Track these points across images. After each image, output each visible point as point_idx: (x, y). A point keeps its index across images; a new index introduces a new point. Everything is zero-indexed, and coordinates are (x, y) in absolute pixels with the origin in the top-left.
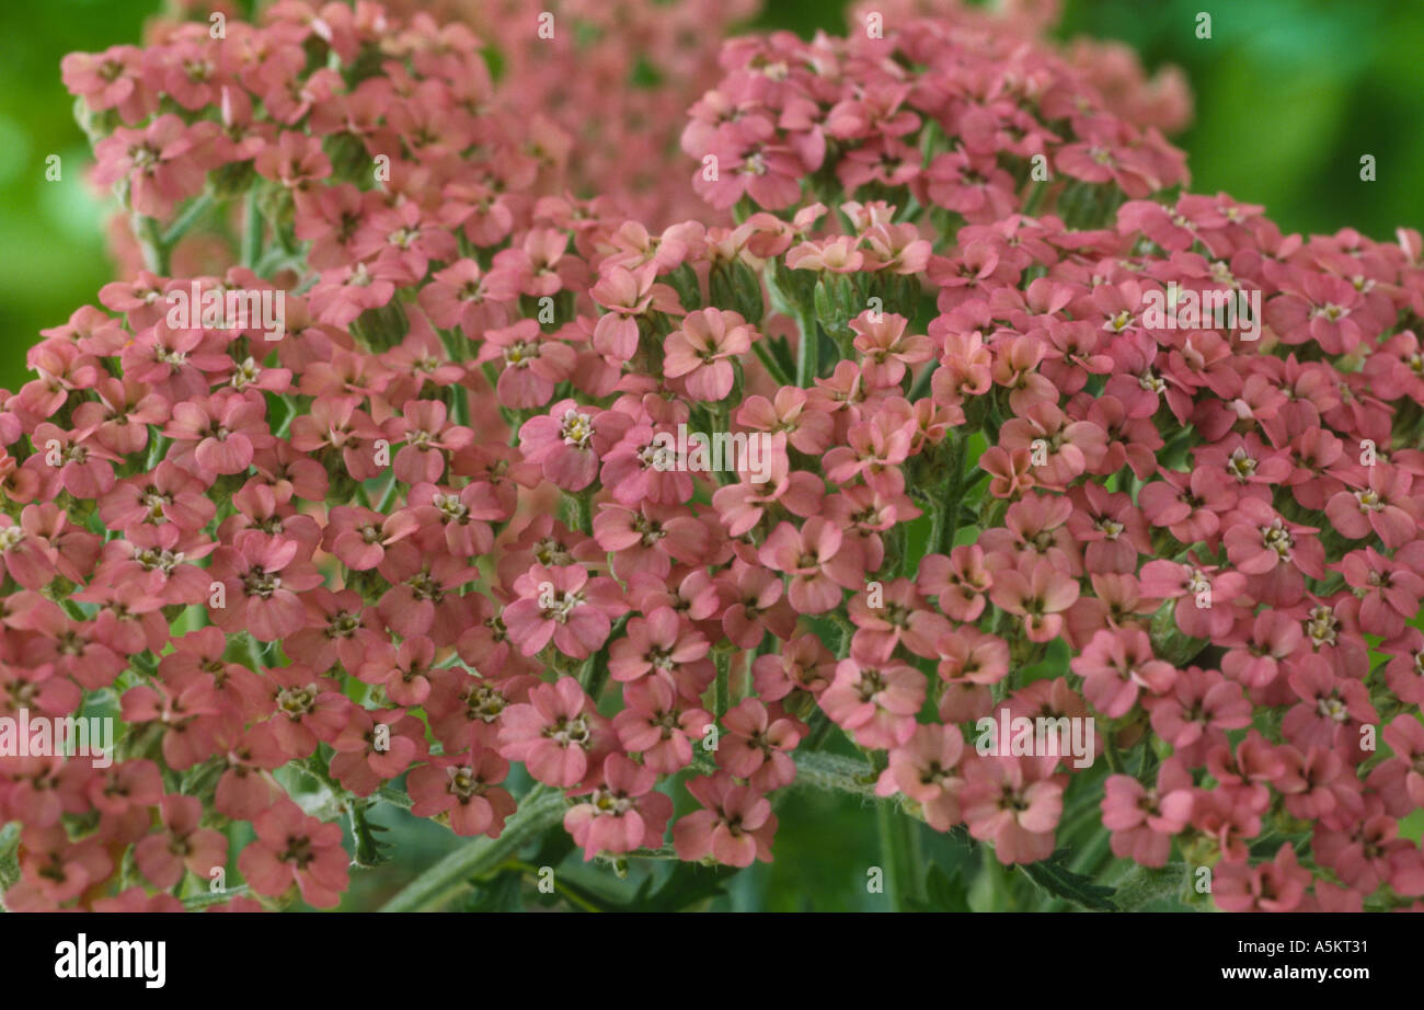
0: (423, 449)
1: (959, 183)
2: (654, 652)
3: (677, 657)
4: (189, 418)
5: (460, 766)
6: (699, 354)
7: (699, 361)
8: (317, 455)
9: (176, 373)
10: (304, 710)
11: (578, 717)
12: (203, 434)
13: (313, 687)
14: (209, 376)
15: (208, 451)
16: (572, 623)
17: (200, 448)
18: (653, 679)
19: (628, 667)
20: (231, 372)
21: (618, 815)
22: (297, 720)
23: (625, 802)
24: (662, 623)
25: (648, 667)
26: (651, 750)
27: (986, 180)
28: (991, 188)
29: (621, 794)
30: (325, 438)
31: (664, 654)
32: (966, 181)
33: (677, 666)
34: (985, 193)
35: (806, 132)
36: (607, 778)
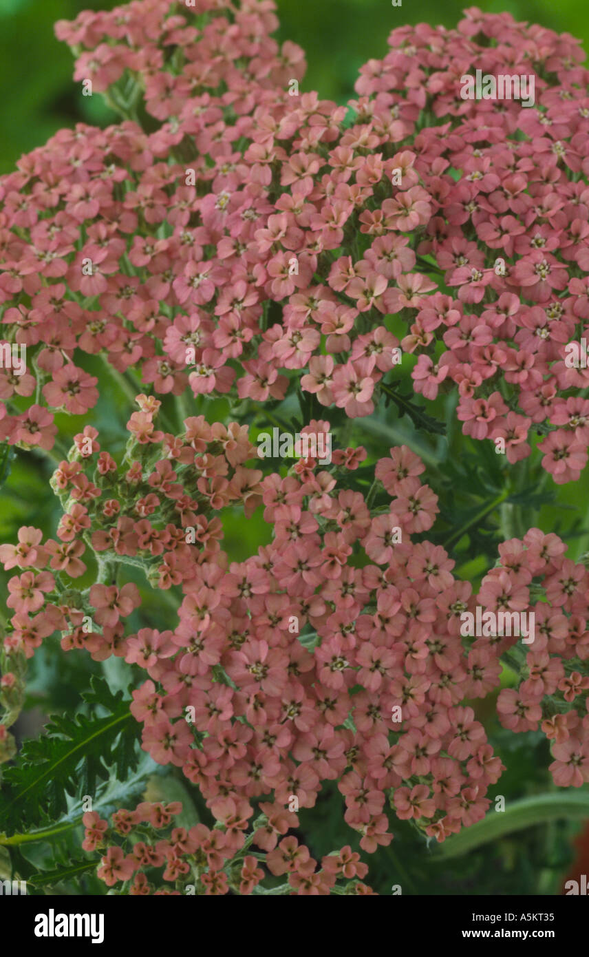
0: (182, 210)
1: (493, 112)
2: (235, 301)
3: (245, 304)
4: (78, 191)
5: (164, 361)
6: (297, 175)
7: (296, 178)
8: (132, 211)
9: (74, 171)
10: (99, 331)
11: (196, 331)
12: (81, 199)
13: (104, 321)
14: (90, 173)
15: (80, 208)
16: (200, 289)
17: (78, 206)
18: (231, 314)
19: (221, 309)
20: (102, 171)
21: (207, 377)
22: (94, 336)
23: (211, 371)
24: (239, 288)
25: (230, 308)
26: (227, 347)
27: (507, 109)
28: (507, 114)
29: (210, 367)
30: (139, 202)
31: (239, 303)
32: (497, 110)
33: (244, 308)
34: (504, 116)
35: (417, 89)
36: (203, 360)
